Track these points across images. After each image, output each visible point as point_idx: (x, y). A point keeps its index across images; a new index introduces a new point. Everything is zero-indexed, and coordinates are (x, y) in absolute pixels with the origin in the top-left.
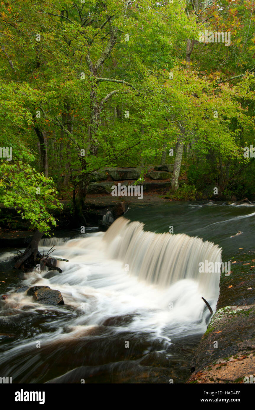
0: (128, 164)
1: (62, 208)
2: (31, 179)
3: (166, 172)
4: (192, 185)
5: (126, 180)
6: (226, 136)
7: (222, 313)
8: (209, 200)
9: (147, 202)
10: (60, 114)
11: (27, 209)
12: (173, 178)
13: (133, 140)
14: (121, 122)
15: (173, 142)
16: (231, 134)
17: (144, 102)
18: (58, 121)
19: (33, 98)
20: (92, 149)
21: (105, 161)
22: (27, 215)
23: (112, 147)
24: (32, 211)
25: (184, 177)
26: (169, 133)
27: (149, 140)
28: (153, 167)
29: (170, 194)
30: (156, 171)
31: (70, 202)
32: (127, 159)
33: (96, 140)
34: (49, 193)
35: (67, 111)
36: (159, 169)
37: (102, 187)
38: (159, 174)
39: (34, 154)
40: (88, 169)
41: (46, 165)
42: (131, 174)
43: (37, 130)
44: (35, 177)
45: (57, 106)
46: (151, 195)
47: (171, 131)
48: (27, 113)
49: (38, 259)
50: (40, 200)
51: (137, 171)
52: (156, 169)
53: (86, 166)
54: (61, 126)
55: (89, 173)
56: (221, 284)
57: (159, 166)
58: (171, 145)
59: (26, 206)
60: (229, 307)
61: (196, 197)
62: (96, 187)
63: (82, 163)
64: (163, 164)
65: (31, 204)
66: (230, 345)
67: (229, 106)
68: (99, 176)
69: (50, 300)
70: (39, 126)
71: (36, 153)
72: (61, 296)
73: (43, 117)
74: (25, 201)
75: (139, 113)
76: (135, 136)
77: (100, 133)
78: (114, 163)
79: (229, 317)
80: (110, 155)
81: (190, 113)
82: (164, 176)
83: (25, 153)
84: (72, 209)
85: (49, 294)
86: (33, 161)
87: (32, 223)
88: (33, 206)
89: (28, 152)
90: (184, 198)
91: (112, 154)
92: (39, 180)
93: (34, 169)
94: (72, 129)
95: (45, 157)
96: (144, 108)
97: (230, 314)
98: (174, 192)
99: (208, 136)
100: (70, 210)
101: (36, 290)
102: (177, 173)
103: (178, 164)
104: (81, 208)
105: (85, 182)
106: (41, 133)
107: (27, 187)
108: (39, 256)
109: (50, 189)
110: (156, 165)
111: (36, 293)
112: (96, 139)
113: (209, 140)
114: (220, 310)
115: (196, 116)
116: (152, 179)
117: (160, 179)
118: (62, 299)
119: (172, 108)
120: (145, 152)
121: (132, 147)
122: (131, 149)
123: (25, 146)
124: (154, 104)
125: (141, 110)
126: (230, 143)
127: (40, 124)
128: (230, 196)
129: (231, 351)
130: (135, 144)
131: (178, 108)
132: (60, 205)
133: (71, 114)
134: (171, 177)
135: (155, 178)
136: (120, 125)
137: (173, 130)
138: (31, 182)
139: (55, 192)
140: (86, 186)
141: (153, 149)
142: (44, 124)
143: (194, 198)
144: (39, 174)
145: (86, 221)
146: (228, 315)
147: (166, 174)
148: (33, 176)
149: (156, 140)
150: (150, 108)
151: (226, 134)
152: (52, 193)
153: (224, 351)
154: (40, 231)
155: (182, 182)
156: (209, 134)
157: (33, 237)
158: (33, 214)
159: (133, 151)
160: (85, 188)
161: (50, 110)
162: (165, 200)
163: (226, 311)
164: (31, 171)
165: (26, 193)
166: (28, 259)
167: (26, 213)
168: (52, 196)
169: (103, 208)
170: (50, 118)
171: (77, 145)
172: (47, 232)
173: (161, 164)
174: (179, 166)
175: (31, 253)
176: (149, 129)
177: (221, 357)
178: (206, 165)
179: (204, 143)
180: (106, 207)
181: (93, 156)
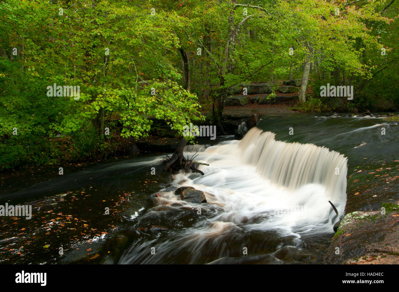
0: (259, 80)
1: (204, 120)
2: (178, 95)
3: (294, 86)
4: (318, 99)
5: (258, 93)
6: (351, 55)
7: (350, 218)
8: (333, 112)
9: (276, 114)
10: (201, 36)
11: (175, 121)
12: (300, 92)
13: (267, 59)
14: (253, 42)
15: (303, 61)
16: (355, 53)
17: (277, 25)
18: (200, 43)
19: (181, 25)
20: (229, 67)
21: (241, 78)
22: (175, 126)
23: (247, 66)
24: (180, 123)
25: (310, 91)
26: (299, 53)
27: (281, 59)
28: (282, 82)
29: (297, 107)
30: (285, 85)
31: (210, 113)
32: (260, 76)
33: (233, 60)
34: (194, 107)
35: (208, 34)
36: (288, 84)
37: (236, 99)
38: (287, 88)
39: (179, 72)
40: (227, 85)
41: (189, 81)
42: (263, 88)
43: (181, 51)
44: (182, 93)
45: (199, 30)
46: (280, 107)
47: (301, 51)
48: (175, 38)
49: (184, 163)
50: (185, 112)
51: (268, 85)
52: (284, 83)
53: (224, 82)
54: (202, 47)
55: (227, 89)
56: (348, 191)
57: (287, 81)
58: (300, 64)
59: (174, 119)
60: (356, 212)
61: (321, 109)
62: (231, 100)
63: (220, 80)
64: (291, 79)
65: (179, 116)
66: (359, 247)
67: (355, 27)
68: (234, 90)
69: (195, 199)
70: (183, 48)
71: (182, 72)
72: (204, 196)
73: (188, 40)
74: (173, 114)
75: (272, 35)
76: (268, 55)
77: (236, 52)
78: (249, 80)
79: (357, 222)
80: (245, 73)
81: (318, 34)
82: (292, 90)
83: (173, 72)
84: (211, 119)
85: (193, 194)
86: (180, 79)
87: (179, 133)
88: (180, 118)
89: (175, 71)
90: (310, 110)
91: (247, 72)
92: (185, 96)
93: (181, 87)
94: (211, 49)
95: (188, 74)
96: (276, 31)
97: (357, 219)
98: (301, 105)
99: (334, 55)
100: (210, 120)
101: (183, 190)
102: (304, 88)
103: (305, 80)
104: (219, 119)
105: (223, 97)
106: (185, 53)
107: (175, 102)
108: (184, 160)
109: (194, 103)
110: (285, 80)
111: (183, 193)
112: (233, 58)
113: (335, 58)
114: (348, 215)
115: (324, 37)
116: (281, 92)
117: (288, 92)
118: (205, 198)
119: (302, 31)
120: (277, 70)
121: (265, 66)
122: (264, 67)
123: (173, 65)
124: (285, 27)
125: (274, 32)
126: (354, 61)
127: (185, 46)
128: (352, 108)
129: (360, 253)
130: (267, 63)
131: (307, 30)
132: (203, 117)
133: (211, 36)
134: (298, 91)
135: (284, 92)
136: (253, 44)
137: (303, 50)
138: (179, 97)
139: (199, 106)
140: (224, 99)
141: (284, 67)
142: (188, 45)
143: (319, 110)
144: (185, 91)
145: (223, 130)
146: (355, 220)
147: (293, 88)
148: (180, 92)
149: (287, 59)
150: (282, 31)
151: (351, 52)
152: (195, 107)
153: (354, 252)
154: (186, 140)
155: (308, 95)
156: (335, 53)
157: (179, 143)
158: (180, 126)
159: (266, 68)
160: (223, 102)
161: (194, 33)
162: (293, 112)
163: (354, 216)
164: (178, 88)
165: (174, 107)
166: (175, 163)
167: (174, 124)
168: (195, 110)
169: (238, 119)
170: (194, 41)
171: (217, 64)
172: (192, 140)
173: (289, 79)
174: (306, 82)
175: (177, 158)
176: (281, 49)
177: (351, 257)
178: (331, 80)
179: (331, 61)
180: (241, 118)
181: (230, 73)
